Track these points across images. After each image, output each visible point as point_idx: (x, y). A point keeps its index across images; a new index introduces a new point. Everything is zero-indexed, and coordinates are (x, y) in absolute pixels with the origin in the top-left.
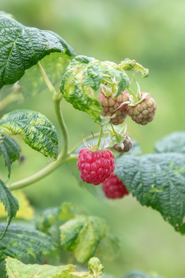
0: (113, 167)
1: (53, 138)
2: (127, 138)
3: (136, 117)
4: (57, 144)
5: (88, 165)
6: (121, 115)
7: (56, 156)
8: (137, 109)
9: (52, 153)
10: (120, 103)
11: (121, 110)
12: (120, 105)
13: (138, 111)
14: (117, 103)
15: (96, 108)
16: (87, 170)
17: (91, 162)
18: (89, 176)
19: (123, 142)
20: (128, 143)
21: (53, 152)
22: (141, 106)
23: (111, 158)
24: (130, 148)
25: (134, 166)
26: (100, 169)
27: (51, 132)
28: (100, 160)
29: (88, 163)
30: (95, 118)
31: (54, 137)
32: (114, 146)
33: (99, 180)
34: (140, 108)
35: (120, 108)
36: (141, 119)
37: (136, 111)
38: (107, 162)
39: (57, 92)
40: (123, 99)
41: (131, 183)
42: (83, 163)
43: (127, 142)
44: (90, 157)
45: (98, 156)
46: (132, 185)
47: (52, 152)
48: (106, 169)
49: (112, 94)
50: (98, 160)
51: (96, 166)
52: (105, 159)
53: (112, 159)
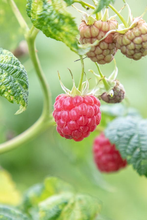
0: (98, 116)
1: (20, 80)
2: (117, 84)
3: (127, 48)
4: (27, 87)
5: (65, 113)
6: (108, 48)
7: (24, 102)
8: (127, 36)
9: (19, 98)
10: (105, 32)
11: (107, 41)
12: (105, 35)
13: (128, 38)
14: (102, 33)
15: (71, 28)
16: (64, 120)
17: (69, 109)
18: (67, 127)
19: (113, 89)
20: (119, 90)
21: (21, 96)
22: (132, 31)
23: (96, 105)
24: (122, 97)
25: (130, 128)
26: (81, 118)
27: (18, 71)
28: (81, 107)
29: (66, 110)
30: (70, 44)
31: (21, 77)
32: (102, 95)
33: (80, 133)
34: (131, 34)
35: (106, 38)
36: (133, 50)
37: (126, 40)
38: (90, 109)
39: (30, 28)
40: (109, 27)
41: (126, 148)
42: (60, 111)
43: (117, 89)
44: (67, 103)
45: (78, 101)
46: (128, 151)
47: (19, 96)
48: (89, 118)
49: (96, 21)
50: (78, 106)
51: (75, 114)
52: (87, 105)
53: (97, 107)
